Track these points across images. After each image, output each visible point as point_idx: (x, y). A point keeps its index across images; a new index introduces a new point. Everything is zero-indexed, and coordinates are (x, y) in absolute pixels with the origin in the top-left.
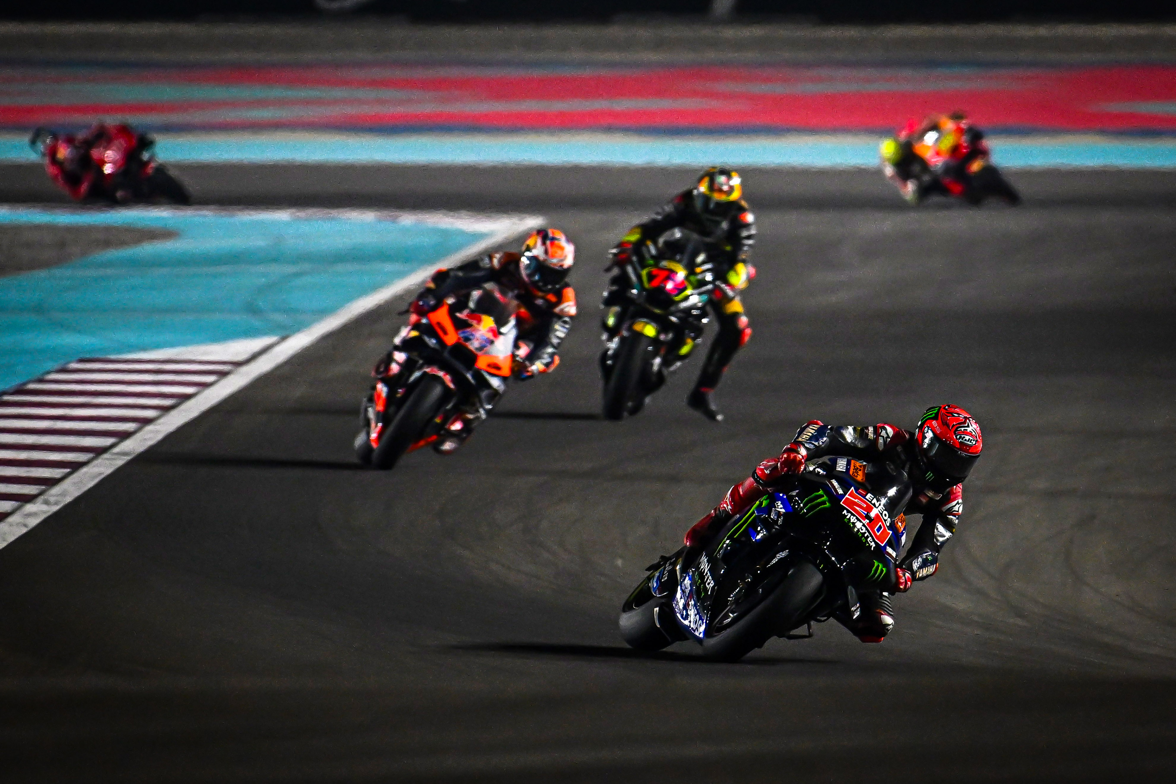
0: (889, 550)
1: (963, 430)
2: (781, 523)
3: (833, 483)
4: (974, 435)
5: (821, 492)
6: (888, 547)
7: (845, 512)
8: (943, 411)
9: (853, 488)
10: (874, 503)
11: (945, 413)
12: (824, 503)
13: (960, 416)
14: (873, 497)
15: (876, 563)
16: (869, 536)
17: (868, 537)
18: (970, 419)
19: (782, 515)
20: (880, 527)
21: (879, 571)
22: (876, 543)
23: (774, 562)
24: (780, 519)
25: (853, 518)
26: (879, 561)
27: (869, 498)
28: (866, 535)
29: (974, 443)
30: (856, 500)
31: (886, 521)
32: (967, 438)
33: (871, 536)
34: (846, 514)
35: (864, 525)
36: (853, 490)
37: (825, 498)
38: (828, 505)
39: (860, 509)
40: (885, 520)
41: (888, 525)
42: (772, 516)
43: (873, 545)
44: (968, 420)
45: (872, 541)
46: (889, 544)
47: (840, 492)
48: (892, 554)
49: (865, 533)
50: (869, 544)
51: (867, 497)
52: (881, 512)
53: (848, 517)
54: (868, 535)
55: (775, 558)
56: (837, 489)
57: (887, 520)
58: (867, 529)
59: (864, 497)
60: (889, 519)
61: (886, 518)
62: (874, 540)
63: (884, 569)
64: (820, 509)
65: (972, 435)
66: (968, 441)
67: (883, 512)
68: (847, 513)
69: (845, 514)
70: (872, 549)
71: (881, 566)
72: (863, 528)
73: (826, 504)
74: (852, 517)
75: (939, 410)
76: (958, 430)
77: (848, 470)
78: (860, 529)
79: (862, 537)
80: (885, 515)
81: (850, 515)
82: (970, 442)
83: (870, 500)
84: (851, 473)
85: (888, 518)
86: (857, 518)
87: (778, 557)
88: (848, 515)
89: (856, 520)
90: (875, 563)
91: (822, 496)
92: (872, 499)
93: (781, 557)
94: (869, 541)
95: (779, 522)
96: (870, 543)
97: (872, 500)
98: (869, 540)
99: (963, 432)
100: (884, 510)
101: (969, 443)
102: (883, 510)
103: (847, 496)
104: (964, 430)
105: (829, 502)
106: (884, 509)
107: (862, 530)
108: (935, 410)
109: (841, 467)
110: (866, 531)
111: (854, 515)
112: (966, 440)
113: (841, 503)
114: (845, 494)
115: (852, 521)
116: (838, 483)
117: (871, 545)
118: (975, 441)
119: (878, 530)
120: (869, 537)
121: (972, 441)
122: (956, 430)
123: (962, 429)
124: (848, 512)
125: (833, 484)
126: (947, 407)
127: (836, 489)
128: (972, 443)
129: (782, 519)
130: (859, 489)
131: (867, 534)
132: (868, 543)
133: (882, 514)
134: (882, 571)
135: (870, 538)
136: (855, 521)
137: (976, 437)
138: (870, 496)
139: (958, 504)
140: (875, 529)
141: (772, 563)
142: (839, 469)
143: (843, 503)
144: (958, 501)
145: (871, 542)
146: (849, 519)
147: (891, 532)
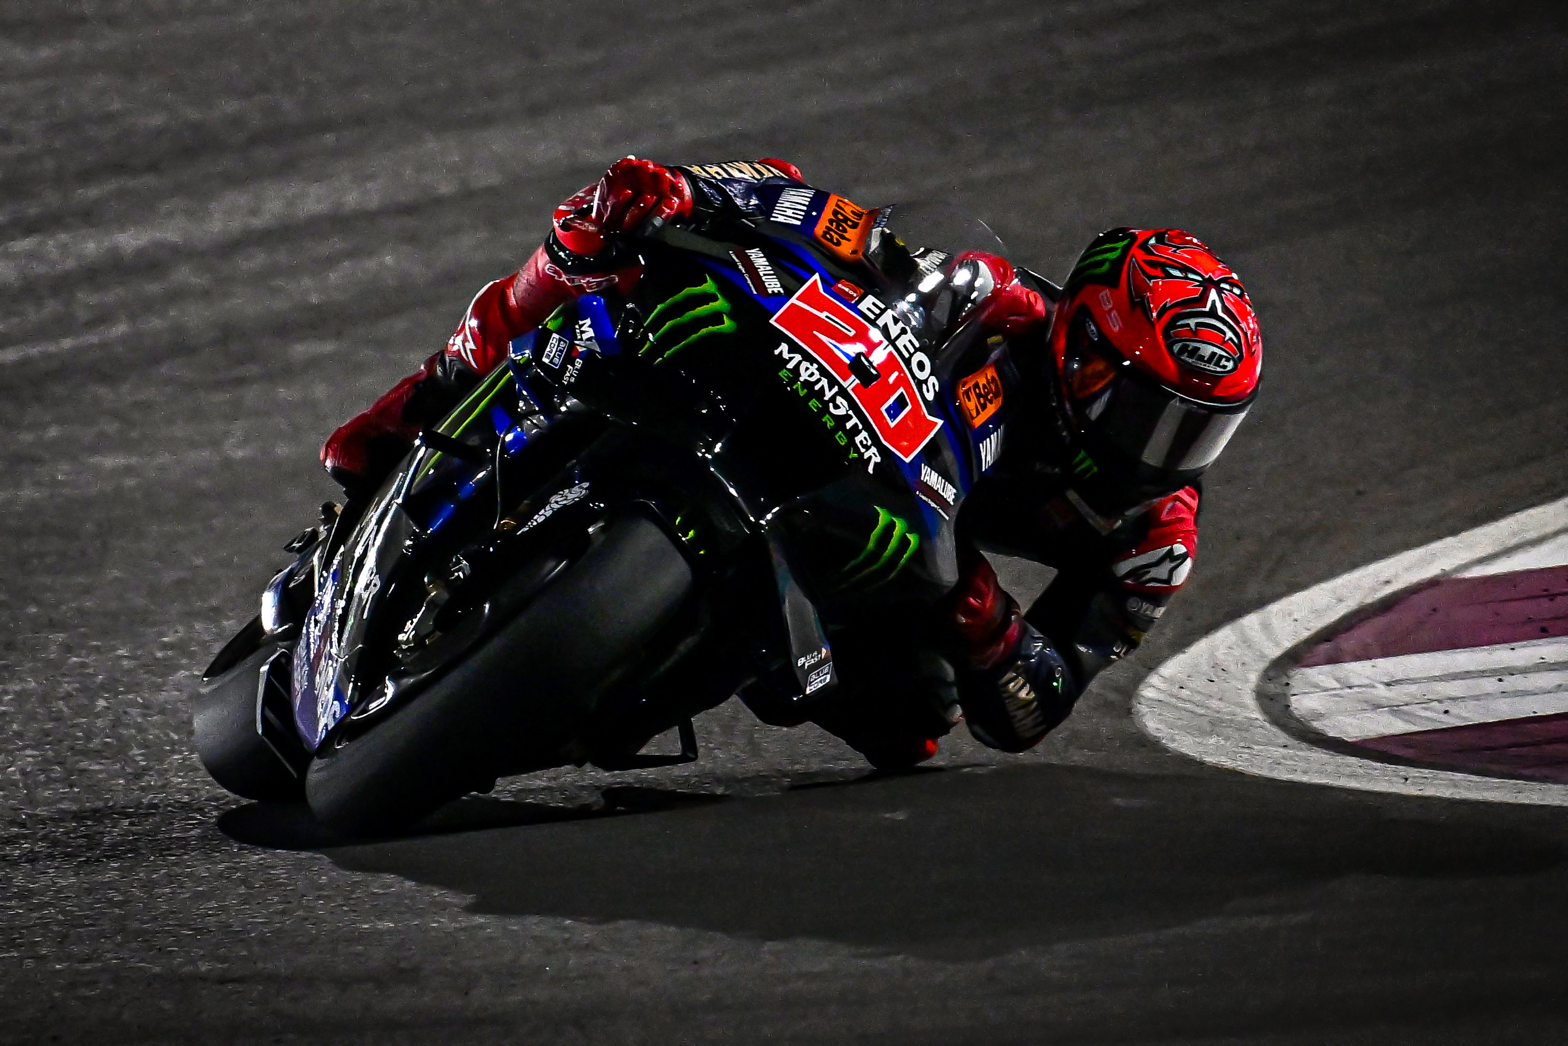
0: (931, 478)
1: (1193, 326)
2: (573, 380)
3: (753, 257)
4: (1231, 339)
5: (709, 286)
6: (925, 469)
7: (784, 347)
8: (1138, 255)
9: (817, 276)
10: (886, 325)
11: (1142, 264)
12: (716, 318)
13: (1191, 276)
14: (883, 306)
15: (884, 517)
16: (860, 427)
17: (855, 431)
18: (1223, 285)
19: (580, 355)
20: (900, 404)
21: (894, 543)
22: (882, 450)
23: (539, 519)
24: (570, 367)
25: (807, 369)
26: (893, 512)
27: (869, 309)
28: (849, 425)
29: (1230, 365)
30: (823, 315)
31: (924, 386)
32: (1207, 350)
33: (868, 427)
34: (786, 356)
35: (843, 392)
36: (815, 281)
37: (720, 304)
38: (728, 324)
39: (833, 342)
40: (920, 383)
41: (930, 396)
42: (548, 356)
43: (873, 456)
44: (1213, 292)
45: (870, 443)
46: (931, 455)
47: (773, 285)
48: (940, 491)
49: (849, 418)
50: (862, 454)
51: (862, 307)
52: (907, 355)
53: (790, 366)
54: (856, 425)
55: (544, 508)
56: (764, 278)
57: (926, 381)
58: (852, 405)
59: (854, 308)
60: (933, 380)
61: (921, 376)
62: (876, 442)
63: (913, 538)
64: (701, 338)
65: (1224, 342)
66: (1209, 361)
67: (911, 355)
68: (789, 352)
69: (781, 352)
70: (870, 470)
71: (900, 526)
72: (839, 400)
73: (723, 323)
74: (805, 364)
75: (1126, 249)
76: (1179, 323)
77: (809, 221)
78: (831, 405)
79: (835, 430)
80: (921, 366)
81: (798, 357)
82: (1217, 364)
83: (872, 317)
84: (819, 230)
85: (931, 375)
86: (823, 371)
87: (557, 502)
88: (791, 359)
89: (817, 375)
90: (878, 514)
91: (709, 298)
92: (877, 311)
93: (565, 502)
94: (861, 442)
95: (568, 374)
96: (863, 450)
97: (878, 316)
98: (858, 439)
99: (1195, 333)
100: (916, 350)
101: (1212, 367)
102: (912, 350)
103: (793, 300)
104: (1198, 324)
105: (730, 316)
106: (917, 345)
107: (837, 407)
108: (1113, 250)
109: (790, 212)
110: (851, 412)
111: (812, 360)
112: (1201, 358)
113: (772, 321)
114: (789, 294)
115: (804, 376)
116: (768, 261)
117: (866, 457)
118: (1234, 360)
119: (895, 410)
120: (860, 432)
121: (1223, 362)
122: (1172, 324)
123: (1192, 322)
124: (794, 348)
125: (752, 263)
126: (1153, 241)
127: (761, 277)
128: (1225, 367)
129: (578, 366)
130: (838, 280)
131: (855, 420)
132: (857, 450)
133: (908, 362)
134: (904, 542)
135: (864, 434)
136: (813, 379)
137: (1239, 346)
138: (874, 304)
139: (1172, 561)
140: (883, 409)
141: (535, 523)
142: (781, 219)
143: (776, 321)
144: (1172, 549)
145: (867, 448)
146: (796, 371)
147: (940, 422)
